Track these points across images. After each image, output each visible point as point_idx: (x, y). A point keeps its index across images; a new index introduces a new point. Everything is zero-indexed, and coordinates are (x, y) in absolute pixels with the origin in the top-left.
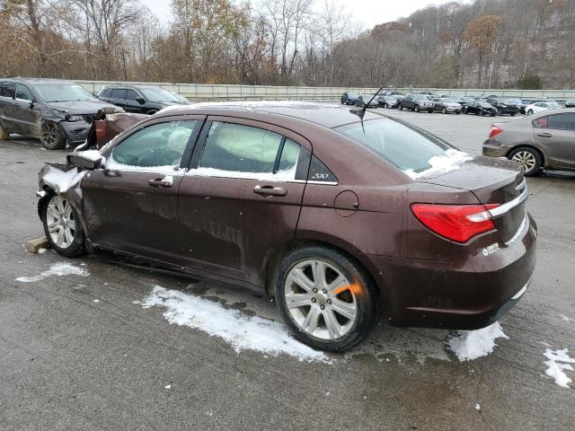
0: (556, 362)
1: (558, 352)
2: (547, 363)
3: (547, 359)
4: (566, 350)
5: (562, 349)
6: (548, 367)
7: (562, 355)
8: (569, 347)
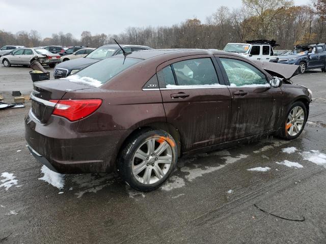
0: (10, 180)
1: (11, 186)
2: (14, 177)
3: (15, 179)
4: (7, 189)
5: (9, 189)
6: (13, 175)
7: (8, 185)
8: (6, 192)
